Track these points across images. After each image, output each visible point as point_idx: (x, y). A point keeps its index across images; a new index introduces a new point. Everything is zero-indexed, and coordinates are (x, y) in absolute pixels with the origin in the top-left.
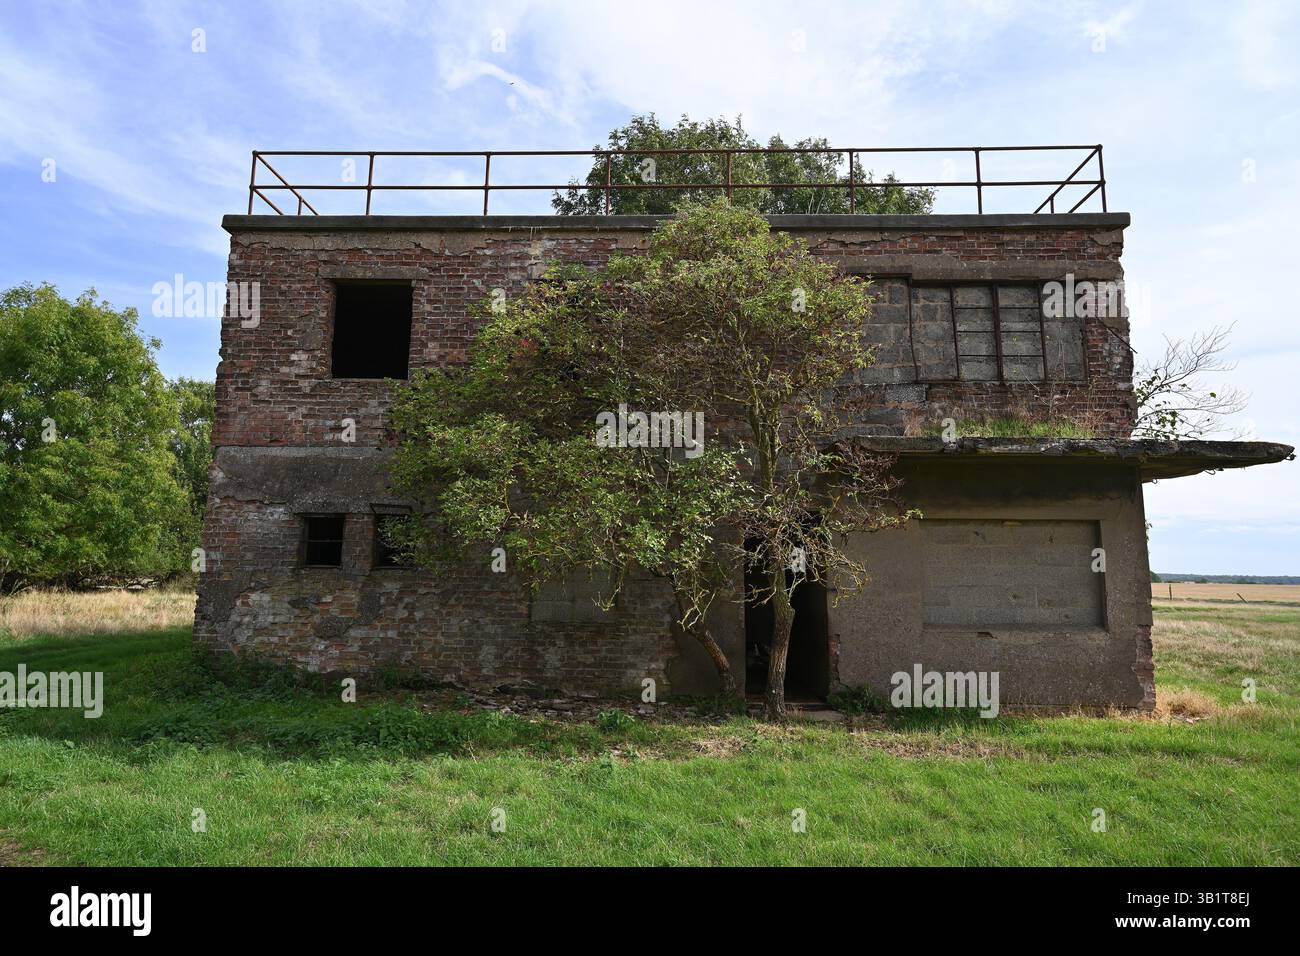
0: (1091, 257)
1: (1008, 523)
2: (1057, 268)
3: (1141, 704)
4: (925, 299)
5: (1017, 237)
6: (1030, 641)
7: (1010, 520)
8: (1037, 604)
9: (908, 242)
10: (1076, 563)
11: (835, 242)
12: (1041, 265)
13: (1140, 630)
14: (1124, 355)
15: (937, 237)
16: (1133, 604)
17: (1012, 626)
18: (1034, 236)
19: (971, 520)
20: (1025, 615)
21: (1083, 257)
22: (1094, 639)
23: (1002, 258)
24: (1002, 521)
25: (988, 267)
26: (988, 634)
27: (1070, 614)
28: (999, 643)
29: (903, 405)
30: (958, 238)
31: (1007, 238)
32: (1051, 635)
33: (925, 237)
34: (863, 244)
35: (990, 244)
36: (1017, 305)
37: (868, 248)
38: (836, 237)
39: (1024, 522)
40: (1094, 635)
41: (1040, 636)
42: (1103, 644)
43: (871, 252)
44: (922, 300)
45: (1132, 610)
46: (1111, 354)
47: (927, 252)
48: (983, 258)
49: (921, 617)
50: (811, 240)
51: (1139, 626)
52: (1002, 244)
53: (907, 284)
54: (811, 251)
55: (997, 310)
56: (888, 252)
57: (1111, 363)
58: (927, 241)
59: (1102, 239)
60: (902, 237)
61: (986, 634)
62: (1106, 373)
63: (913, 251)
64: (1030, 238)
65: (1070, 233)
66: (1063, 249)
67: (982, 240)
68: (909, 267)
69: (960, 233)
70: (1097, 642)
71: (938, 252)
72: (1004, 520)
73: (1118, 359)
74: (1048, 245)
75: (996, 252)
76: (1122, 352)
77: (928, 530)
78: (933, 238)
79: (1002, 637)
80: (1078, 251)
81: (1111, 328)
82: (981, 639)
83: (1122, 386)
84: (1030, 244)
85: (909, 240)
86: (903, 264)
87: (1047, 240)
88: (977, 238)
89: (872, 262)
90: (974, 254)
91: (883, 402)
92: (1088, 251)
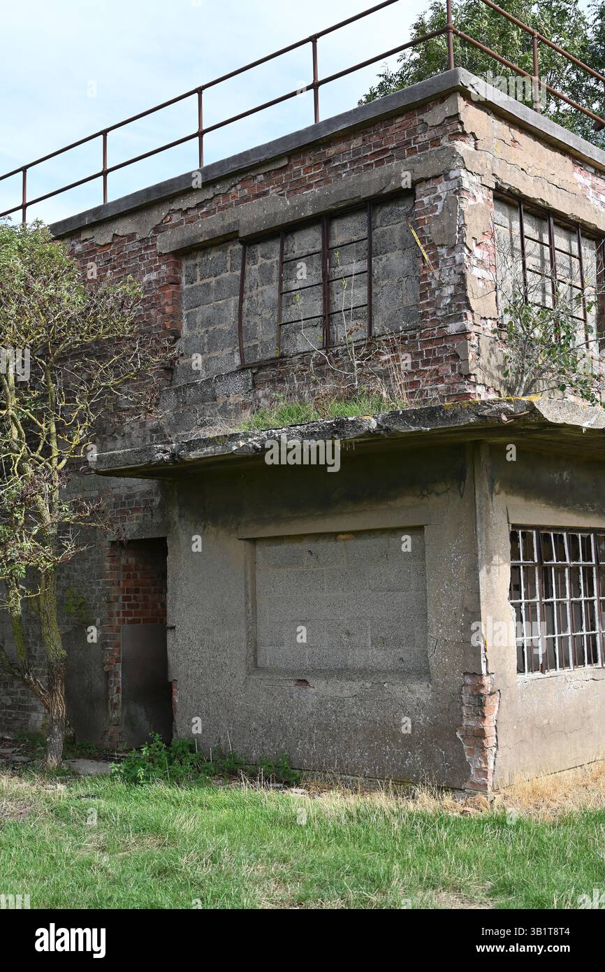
0: (424, 147)
1: (341, 537)
2: (381, 177)
3: (467, 785)
4: (262, 256)
5: (343, 146)
6: (346, 693)
7: (343, 533)
8: (370, 643)
9: (239, 191)
10: (412, 586)
11: (174, 211)
12: (365, 178)
13: (469, 681)
14: (456, 281)
15: (265, 174)
16: (458, 643)
17: (343, 672)
18: (360, 139)
19: (306, 535)
20: (358, 658)
21: (413, 151)
22: (412, 692)
23: (327, 181)
24: (334, 535)
25: (311, 199)
26: (305, 681)
27: (406, 656)
28: (316, 694)
29: (231, 400)
30: (284, 168)
31: (331, 151)
32: (368, 685)
33: (254, 178)
34: (199, 206)
35: (317, 165)
36: (355, 238)
37: (204, 210)
38: (175, 206)
39: (357, 534)
40: (414, 687)
41: (356, 686)
42: (423, 699)
43: (208, 213)
44: (260, 259)
45: (457, 651)
46: (441, 285)
47: (257, 196)
48: (309, 187)
49: (256, 660)
50: (157, 216)
51: (465, 674)
52: (328, 162)
53: (241, 242)
54: (157, 229)
55: (326, 253)
56: (222, 209)
57: (441, 298)
58: (256, 182)
59: (435, 116)
60: (232, 187)
61: (303, 682)
62: (434, 314)
63: (245, 199)
64: (356, 143)
65: (399, 120)
66: (392, 146)
67: (308, 163)
68: (236, 223)
69: (284, 163)
70: (418, 696)
71: (265, 193)
72: (337, 534)
73: (449, 290)
74: (375, 146)
75: (322, 174)
76: (456, 279)
77: (261, 551)
78: (261, 177)
79: (319, 687)
80: (408, 143)
81: (442, 246)
82: (297, 688)
83: (453, 328)
84: (357, 151)
85: (239, 187)
86: (231, 220)
87: (375, 139)
88: (303, 162)
89: (206, 226)
90: (299, 185)
91: (215, 399)
92: (420, 139)
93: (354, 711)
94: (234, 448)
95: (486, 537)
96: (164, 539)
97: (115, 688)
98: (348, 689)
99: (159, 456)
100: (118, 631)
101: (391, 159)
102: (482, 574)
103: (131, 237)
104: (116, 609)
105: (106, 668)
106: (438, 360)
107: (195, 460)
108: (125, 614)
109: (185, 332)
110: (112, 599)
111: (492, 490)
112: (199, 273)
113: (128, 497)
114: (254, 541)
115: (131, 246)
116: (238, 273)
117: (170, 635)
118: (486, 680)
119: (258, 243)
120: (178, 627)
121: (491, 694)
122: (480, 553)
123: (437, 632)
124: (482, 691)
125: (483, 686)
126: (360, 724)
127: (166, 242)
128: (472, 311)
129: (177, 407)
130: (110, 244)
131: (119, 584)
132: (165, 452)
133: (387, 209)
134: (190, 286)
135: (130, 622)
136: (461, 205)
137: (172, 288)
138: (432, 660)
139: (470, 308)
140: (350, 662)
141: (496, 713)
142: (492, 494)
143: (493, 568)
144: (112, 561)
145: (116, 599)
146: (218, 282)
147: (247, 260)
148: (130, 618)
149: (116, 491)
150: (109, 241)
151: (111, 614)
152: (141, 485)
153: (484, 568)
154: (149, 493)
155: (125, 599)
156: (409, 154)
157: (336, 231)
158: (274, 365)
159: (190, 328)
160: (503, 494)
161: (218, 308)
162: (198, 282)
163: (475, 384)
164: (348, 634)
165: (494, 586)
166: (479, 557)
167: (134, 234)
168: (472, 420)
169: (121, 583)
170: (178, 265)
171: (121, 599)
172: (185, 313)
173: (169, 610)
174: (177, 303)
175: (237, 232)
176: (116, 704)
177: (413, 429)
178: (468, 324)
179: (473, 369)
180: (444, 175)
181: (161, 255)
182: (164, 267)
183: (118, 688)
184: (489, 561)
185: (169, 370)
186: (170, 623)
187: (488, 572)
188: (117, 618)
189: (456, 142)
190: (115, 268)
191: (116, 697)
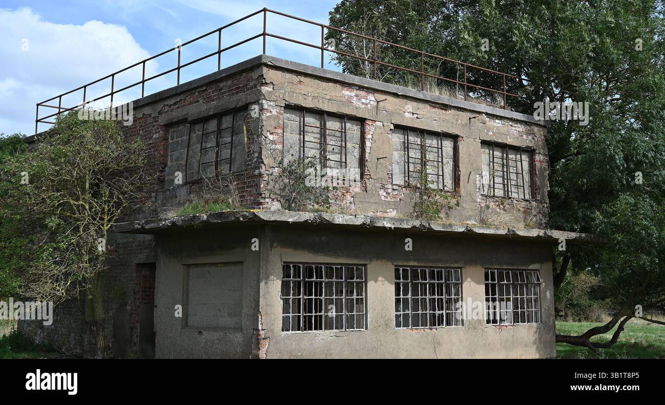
0: (251, 88)
1: (219, 265)
2: (237, 100)
4: (198, 130)
5: (225, 83)
6: (215, 338)
8: (226, 315)
9: (189, 99)
11: (166, 105)
12: (232, 99)
13: (254, 332)
14: (259, 151)
16: (252, 315)
17: (215, 329)
19: (206, 264)
20: (222, 322)
21: (248, 89)
23: (219, 99)
24: (216, 264)
25: (213, 106)
28: (205, 338)
30: (205, 91)
31: (221, 85)
32: (222, 334)
33: (195, 93)
34: (175, 104)
35: (216, 91)
36: (228, 126)
37: (176, 106)
38: (166, 103)
39: (225, 264)
40: (237, 335)
41: (218, 335)
42: (240, 340)
43: (178, 108)
44: (196, 131)
46: (254, 152)
47: (196, 102)
48: (213, 100)
49: (187, 322)
50: (160, 106)
51: (254, 329)
52: (221, 90)
53: (189, 123)
54: (160, 113)
55: (219, 132)
56: (183, 106)
57: (253, 158)
58: (195, 95)
59: (255, 75)
60: (187, 96)
61: (200, 333)
62: (251, 165)
63: (191, 103)
64: (230, 82)
65: (244, 74)
66: (241, 86)
67: (213, 89)
68: (187, 114)
69: (205, 88)
70: (238, 339)
71: (198, 101)
72: (218, 264)
73: (256, 155)
74: (236, 85)
75: (218, 95)
76: (258, 150)
77: (193, 271)
78: (197, 93)
79: (206, 335)
80: (247, 85)
81: (255, 134)
82: (198, 336)
83: (257, 172)
84: (230, 86)
85: (189, 97)
86: (185, 113)
87: (236, 82)
88: (212, 89)
89: (177, 114)
90: (210, 99)
91: (176, 197)
92: (250, 84)
93: (217, 346)
94: (161, 225)
95: (266, 267)
96: (155, 264)
97: (136, 335)
98: (215, 336)
99: (137, 226)
100: (139, 307)
101: (241, 92)
102: (262, 285)
103: (150, 115)
104: (138, 297)
105: (132, 325)
106: (251, 186)
107: (148, 229)
108: (142, 299)
109: (169, 163)
110: (136, 292)
111: (271, 247)
112: (175, 135)
113: (144, 242)
114: (189, 266)
115: (150, 120)
116: (188, 137)
117: (155, 309)
118: (262, 332)
119: (197, 124)
120: (158, 306)
121: (264, 339)
122: (261, 275)
123: (245, 310)
124: (259, 337)
125: (259, 335)
126: (219, 352)
127: (162, 120)
128: (265, 165)
129: (163, 200)
130: (142, 118)
131: (140, 284)
132: (139, 224)
133: (241, 114)
134: (172, 141)
135: (145, 303)
136: (262, 116)
137: (164, 142)
138: (243, 323)
139: (263, 163)
140: (219, 324)
141: (266, 347)
142: (271, 248)
143: (269, 282)
144: (137, 273)
145: (139, 291)
146: (182, 141)
147: (192, 132)
148: (145, 301)
149: (139, 239)
150: (141, 117)
151: (135, 299)
152: (149, 237)
153: (264, 282)
154: (151, 240)
155: (143, 292)
156: (247, 91)
157: (224, 122)
158: (198, 183)
159: (171, 162)
160: (279, 248)
161: (181, 153)
162: (175, 140)
163: (265, 198)
164: (219, 310)
165: (270, 290)
166: (261, 277)
167: (151, 114)
168: (233, 219)
169: (141, 284)
170: (166, 132)
171: (141, 292)
172: (169, 154)
173: (155, 297)
174: (166, 149)
175: (187, 118)
176: (135, 343)
177: (216, 221)
178: (263, 170)
179: (263, 191)
180: (257, 102)
181: (160, 125)
182: (161, 132)
183: (137, 336)
184: (267, 278)
185: (161, 181)
186: (155, 304)
187: (266, 283)
188: (138, 301)
189: (262, 87)
190: (143, 130)
191: (136, 340)
